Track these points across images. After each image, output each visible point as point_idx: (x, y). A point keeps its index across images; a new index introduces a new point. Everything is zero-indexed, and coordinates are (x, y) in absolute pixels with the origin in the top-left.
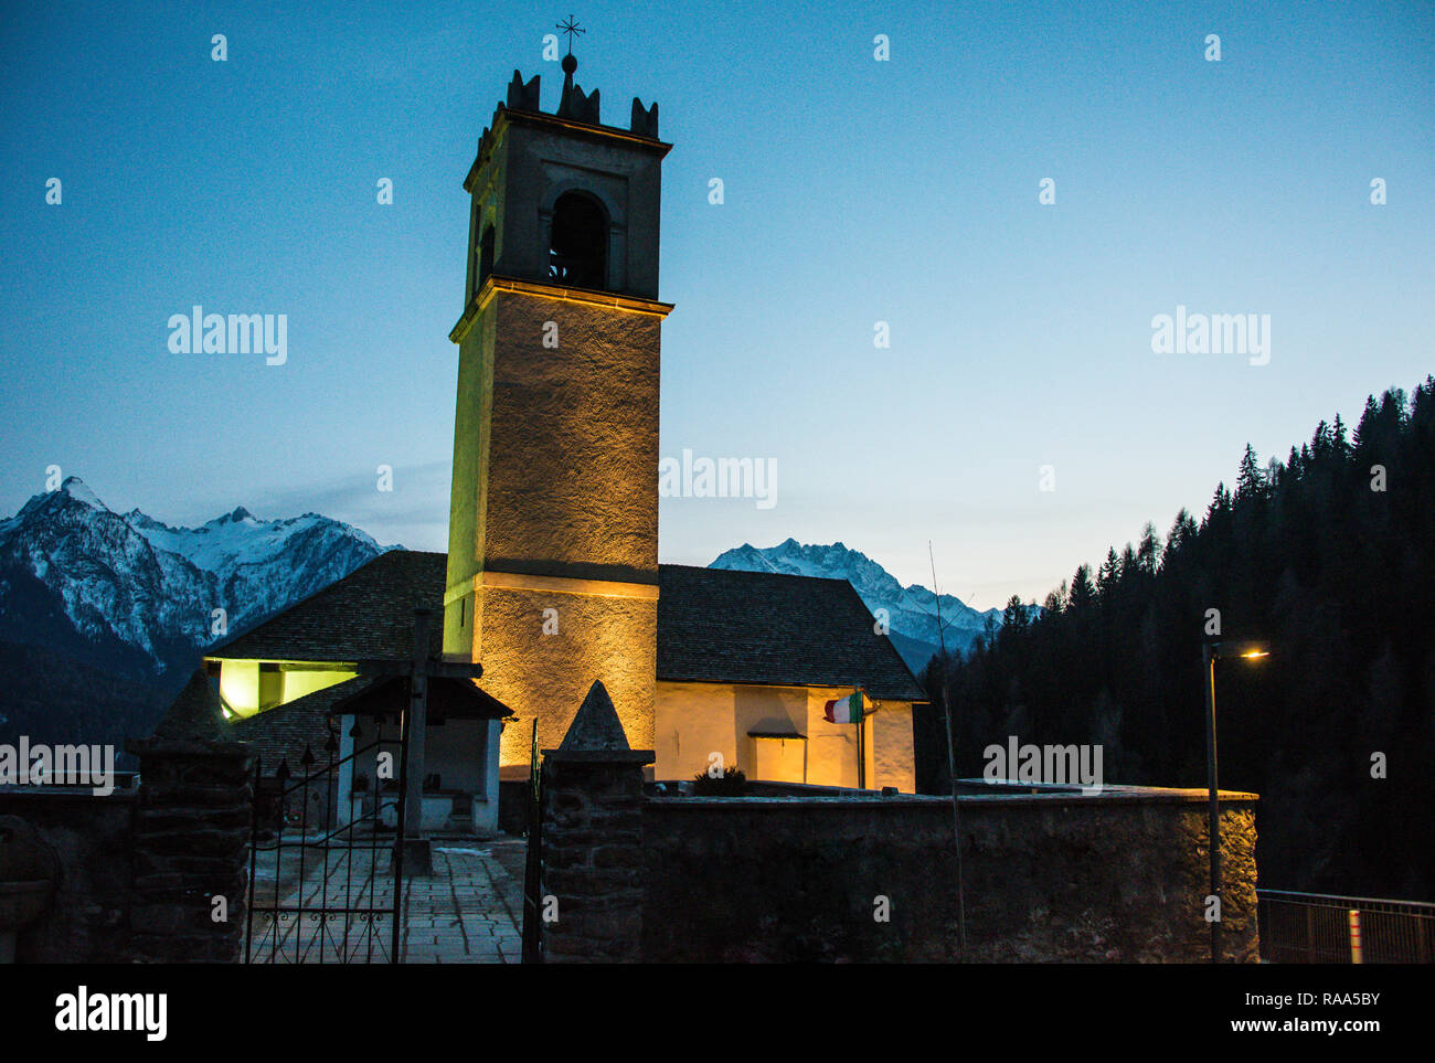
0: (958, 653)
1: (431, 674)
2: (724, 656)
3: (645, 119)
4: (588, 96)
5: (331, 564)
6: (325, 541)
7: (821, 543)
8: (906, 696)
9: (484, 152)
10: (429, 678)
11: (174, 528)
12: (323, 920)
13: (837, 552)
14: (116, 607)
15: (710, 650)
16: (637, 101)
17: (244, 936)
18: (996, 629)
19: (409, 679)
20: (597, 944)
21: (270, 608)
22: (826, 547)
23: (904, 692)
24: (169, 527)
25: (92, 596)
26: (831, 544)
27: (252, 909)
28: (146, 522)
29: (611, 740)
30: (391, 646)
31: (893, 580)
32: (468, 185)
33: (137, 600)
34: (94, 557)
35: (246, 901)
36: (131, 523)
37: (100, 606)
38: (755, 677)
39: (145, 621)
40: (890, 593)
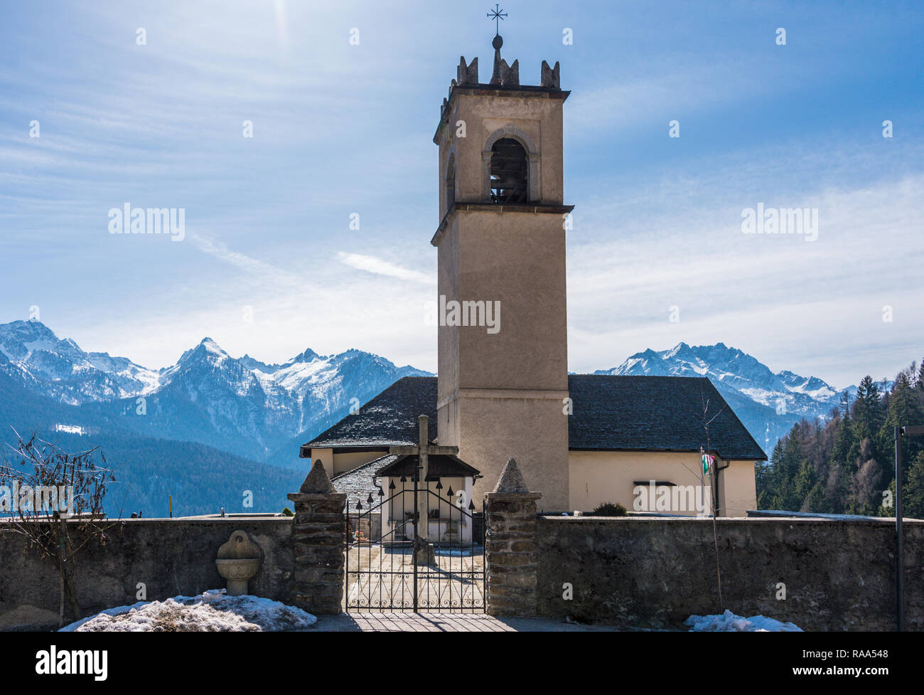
0: (817, 420)
1: (430, 453)
2: (616, 432)
3: (551, 74)
4: (510, 67)
5: (366, 381)
6: (362, 367)
7: (706, 345)
8: (749, 456)
9: (445, 117)
10: (429, 455)
11: (270, 365)
12: (381, 577)
13: (719, 350)
14: (240, 415)
15: (606, 429)
16: (544, 63)
17: (345, 585)
18: (851, 401)
19: (418, 456)
20: (514, 590)
21: (331, 411)
22: (710, 348)
23: (747, 453)
24: (266, 365)
25: (224, 410)
26: (714, 344)
27: (347, 572)
28: (253, 363)
29: (518, 487)
30: (407, 435)
31: (766, 369)
32: (436, 140)
33: (251, 411)
34: (224, 387)
35: (345, 568)
36: (244, 364)
37: (230, 416)
38: (637, 446)
39: (256, 424)
40: (762, 378)
